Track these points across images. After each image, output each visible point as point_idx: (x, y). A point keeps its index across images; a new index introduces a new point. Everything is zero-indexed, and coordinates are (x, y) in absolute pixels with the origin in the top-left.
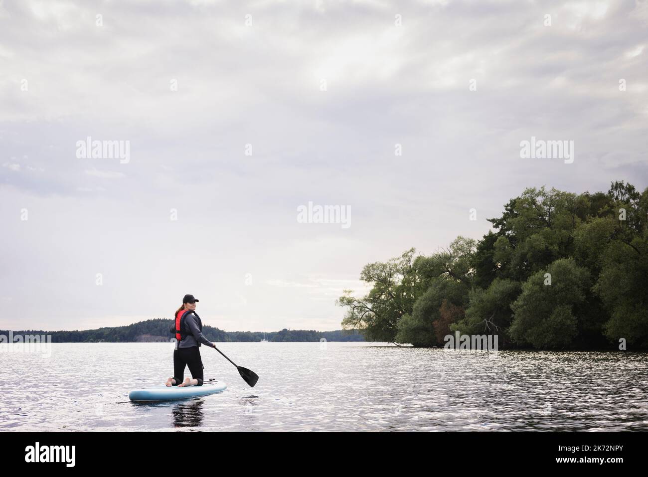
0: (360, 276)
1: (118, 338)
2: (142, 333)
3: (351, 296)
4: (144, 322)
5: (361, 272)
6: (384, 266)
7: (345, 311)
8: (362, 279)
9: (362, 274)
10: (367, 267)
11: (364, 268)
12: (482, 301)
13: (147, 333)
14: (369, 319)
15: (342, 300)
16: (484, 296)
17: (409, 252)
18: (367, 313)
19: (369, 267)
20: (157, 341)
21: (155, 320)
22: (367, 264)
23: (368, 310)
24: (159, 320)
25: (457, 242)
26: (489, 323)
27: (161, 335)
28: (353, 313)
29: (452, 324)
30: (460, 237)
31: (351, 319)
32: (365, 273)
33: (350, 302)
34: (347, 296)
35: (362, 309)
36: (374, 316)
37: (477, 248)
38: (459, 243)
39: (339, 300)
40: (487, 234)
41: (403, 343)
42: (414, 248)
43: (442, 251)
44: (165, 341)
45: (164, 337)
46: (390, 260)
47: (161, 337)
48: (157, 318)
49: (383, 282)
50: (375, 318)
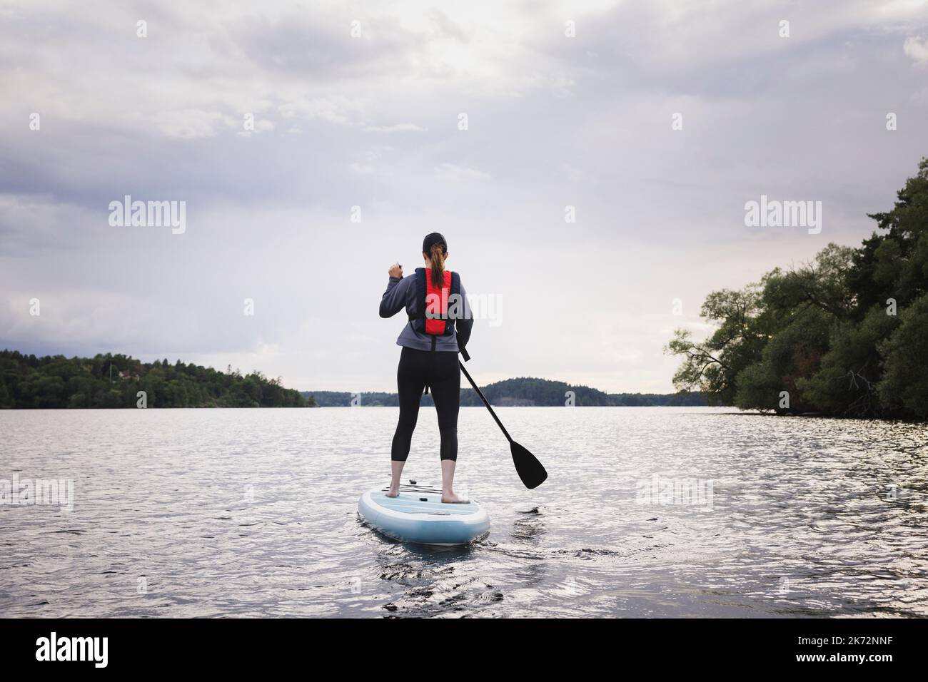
0: (700, 311)
1: (473, 402)
2: (501, 395)
3: (688, 339)
4: (504, 382)
5: (702, 304)
6: (736, 296)
7: (679, 362)
8: (704, 315)
9: (703, 307)
10: (711, 297)
11: (707, 299)
12: (848, 342)
13: (508, 396)
14: (712, 374)
15: (674, 345)
16: (852, 333)
17: (771, 274)
18: (709, 365)
19: (714, 297)
20: (520, 406)
21: (517, 379)
22: (711, 293)
23: (711, 360)
24: (523, 379)
25: (826, 252)
26: (856, 377)
27: (525, 397)
28: (691, 365)
29: (800, 379)
30: (832, 245)
31: (688, 375)
32: (708, 306)
33: (684, 348)
34: (681, 341)
35: (702, 358)
36: (720, 369)
37: (853, 261)
38: (831, 254)
39: (668, 346)
40: (868, 238)
41: (747, 408)
42: (778, 267)
43: (802, 267)
44: (530, 406)
45: (530, 401)
46: (748, 286)
47: (525, 401)
48: (520, 377)
49: (736, 319)
50: (721, 372)
